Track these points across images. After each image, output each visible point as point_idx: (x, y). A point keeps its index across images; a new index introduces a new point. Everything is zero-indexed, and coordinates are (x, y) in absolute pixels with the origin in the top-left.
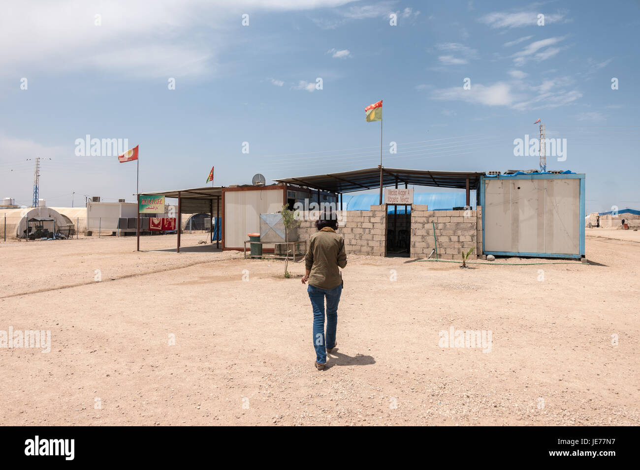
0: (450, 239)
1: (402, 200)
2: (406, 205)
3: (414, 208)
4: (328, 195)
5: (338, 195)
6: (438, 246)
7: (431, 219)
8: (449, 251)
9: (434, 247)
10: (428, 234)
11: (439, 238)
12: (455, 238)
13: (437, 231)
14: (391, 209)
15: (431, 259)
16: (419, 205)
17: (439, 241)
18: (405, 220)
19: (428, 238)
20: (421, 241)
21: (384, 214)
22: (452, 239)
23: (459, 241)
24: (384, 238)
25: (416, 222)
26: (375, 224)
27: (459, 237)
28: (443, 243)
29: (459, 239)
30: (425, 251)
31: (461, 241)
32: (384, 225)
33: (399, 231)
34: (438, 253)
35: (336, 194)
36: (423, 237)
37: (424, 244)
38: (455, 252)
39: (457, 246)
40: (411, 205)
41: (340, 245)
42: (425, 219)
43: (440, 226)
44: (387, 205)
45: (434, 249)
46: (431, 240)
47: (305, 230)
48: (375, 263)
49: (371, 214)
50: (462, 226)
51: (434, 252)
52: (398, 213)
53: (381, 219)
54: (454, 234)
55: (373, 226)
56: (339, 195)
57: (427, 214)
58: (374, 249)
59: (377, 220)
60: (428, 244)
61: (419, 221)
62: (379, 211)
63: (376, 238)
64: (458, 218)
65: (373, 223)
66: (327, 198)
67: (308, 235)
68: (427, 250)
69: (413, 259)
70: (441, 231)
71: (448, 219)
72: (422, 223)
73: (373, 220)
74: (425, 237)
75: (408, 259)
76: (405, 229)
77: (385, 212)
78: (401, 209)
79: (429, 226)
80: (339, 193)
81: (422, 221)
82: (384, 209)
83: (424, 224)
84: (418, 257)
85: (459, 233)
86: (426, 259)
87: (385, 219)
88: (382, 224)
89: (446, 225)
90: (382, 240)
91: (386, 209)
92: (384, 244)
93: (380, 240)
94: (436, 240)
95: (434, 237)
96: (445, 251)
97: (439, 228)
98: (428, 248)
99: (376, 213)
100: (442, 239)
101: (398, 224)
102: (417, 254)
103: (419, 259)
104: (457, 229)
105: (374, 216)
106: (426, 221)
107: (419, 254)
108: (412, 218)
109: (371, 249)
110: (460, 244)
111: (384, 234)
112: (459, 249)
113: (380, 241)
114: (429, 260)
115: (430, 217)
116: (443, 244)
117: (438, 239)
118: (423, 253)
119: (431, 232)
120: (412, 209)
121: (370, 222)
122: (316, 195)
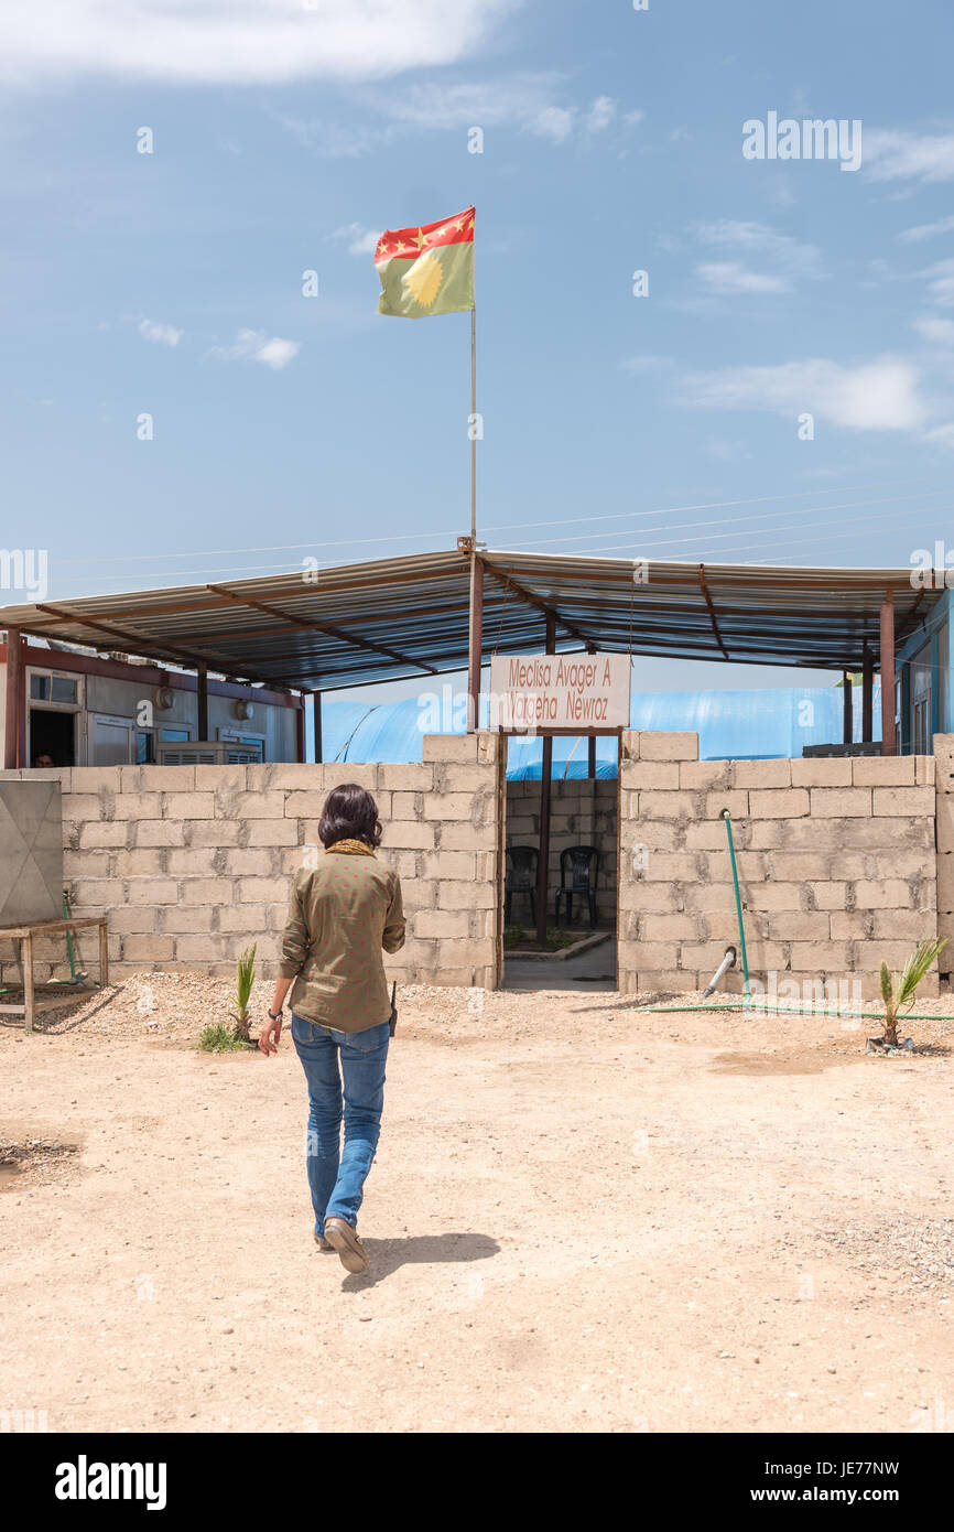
0: (811, 899)
1: (574, 709)
2: (592, 734)
3: (632, 746)
4: (256, 699)
5: (301, 700)
6: (751, 934)
7: (715, 803)
8: (803, 956)
9: (734, 939)
10: (703, 873)
11: (755, 893)
12: (830, 895)
13: (748, 861)
14: (525, 756)
15: (721, 999)
16: (660, 735)
17: (757, 907)
18: (587, 806)
19: (699, 890)
20: (668, 907)
21: (489, 777)
22: (818, 896)
23: (851, 909)
24: (488, 898)
25: (644, 818)
26: (446, 830)
27: (851, 885)
28: (777, 915)
29: (851, 896)
30: (691, 957)
31: (861, 905)
32: (490, 834)
33: (564, 853)
34: (753, 965)
35: (296, 693)
36: (679, 888)
37: (683, 927)
38: (836, 960)
39: (845, 929)
40: (617, 732)
41: (388, 893)
42: (686, 803)
43: (762, 835)
44: (503, 735)
45: (731, 949)
46: (716, 902)
47: (103, 863)
48: (442, 1030)
49: (425, 781)
50: (864, 832)
51: (733, 964)
52: (557, 774)
53: (476, 805)
54: (829, 872)
55: (437, 837)
56: (309, 700)
57: (695, 776)
58: (443, 951)
59: (456, 806)
60: (703, 923)
61: (657, 812)
62: (465, 764)
63: (452, 897)
64: (849, 794)
65: (437, 823)
66: (250, 710)
67: (119, 887)
68: (698, 950)
69: (632, 997)
70: (766, 857)
71: (796, 802)
72: (674, 822)
73: (434, 809)
74: (691, 891)
75: (610, 998)
76: (587, 841)
77: (494, 769)
78: (571, 752)
79: (708, 835)
80: (305, 691)
81: (673, 812)
82: (491, 755)
83: (681, 824)
84: (655, 986)
85: (853, 865)
86: (694, 998)
87: (492, 804)
88: (479, 826)
89: (791, 831)
90: (481, 905)
91: (501, 753)
92: (489, 926)
93: (467, 904)
94: (743, 905)
95: (729, 890)
96: (786, 955)
97: (755, 845)
98: (702, 942)
99: (449, 775)
100: (770, 900)
101: (558, 823)
102: (648, 971)
103: (663, 997)
104: (842, 847)
105: (439, 789)
106: (691, 813)
107: (659, 972)
108: (623, 795)
109: (427, 950)
110: (857, 923)
111: (490, 874)
112: (852, 947)
113: (473, 911)
114: (710, 1002)
115: (712, 788)
116: (774, 925)
117: (751, 901)
118: (680, 968)
119: (719, 864)
120: (623, 753)
121: (420, 818)
122: (190, 694)
